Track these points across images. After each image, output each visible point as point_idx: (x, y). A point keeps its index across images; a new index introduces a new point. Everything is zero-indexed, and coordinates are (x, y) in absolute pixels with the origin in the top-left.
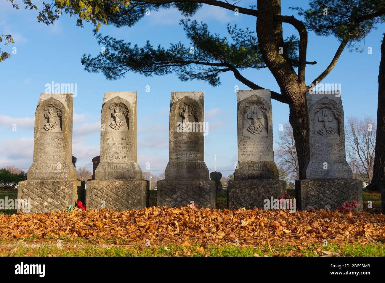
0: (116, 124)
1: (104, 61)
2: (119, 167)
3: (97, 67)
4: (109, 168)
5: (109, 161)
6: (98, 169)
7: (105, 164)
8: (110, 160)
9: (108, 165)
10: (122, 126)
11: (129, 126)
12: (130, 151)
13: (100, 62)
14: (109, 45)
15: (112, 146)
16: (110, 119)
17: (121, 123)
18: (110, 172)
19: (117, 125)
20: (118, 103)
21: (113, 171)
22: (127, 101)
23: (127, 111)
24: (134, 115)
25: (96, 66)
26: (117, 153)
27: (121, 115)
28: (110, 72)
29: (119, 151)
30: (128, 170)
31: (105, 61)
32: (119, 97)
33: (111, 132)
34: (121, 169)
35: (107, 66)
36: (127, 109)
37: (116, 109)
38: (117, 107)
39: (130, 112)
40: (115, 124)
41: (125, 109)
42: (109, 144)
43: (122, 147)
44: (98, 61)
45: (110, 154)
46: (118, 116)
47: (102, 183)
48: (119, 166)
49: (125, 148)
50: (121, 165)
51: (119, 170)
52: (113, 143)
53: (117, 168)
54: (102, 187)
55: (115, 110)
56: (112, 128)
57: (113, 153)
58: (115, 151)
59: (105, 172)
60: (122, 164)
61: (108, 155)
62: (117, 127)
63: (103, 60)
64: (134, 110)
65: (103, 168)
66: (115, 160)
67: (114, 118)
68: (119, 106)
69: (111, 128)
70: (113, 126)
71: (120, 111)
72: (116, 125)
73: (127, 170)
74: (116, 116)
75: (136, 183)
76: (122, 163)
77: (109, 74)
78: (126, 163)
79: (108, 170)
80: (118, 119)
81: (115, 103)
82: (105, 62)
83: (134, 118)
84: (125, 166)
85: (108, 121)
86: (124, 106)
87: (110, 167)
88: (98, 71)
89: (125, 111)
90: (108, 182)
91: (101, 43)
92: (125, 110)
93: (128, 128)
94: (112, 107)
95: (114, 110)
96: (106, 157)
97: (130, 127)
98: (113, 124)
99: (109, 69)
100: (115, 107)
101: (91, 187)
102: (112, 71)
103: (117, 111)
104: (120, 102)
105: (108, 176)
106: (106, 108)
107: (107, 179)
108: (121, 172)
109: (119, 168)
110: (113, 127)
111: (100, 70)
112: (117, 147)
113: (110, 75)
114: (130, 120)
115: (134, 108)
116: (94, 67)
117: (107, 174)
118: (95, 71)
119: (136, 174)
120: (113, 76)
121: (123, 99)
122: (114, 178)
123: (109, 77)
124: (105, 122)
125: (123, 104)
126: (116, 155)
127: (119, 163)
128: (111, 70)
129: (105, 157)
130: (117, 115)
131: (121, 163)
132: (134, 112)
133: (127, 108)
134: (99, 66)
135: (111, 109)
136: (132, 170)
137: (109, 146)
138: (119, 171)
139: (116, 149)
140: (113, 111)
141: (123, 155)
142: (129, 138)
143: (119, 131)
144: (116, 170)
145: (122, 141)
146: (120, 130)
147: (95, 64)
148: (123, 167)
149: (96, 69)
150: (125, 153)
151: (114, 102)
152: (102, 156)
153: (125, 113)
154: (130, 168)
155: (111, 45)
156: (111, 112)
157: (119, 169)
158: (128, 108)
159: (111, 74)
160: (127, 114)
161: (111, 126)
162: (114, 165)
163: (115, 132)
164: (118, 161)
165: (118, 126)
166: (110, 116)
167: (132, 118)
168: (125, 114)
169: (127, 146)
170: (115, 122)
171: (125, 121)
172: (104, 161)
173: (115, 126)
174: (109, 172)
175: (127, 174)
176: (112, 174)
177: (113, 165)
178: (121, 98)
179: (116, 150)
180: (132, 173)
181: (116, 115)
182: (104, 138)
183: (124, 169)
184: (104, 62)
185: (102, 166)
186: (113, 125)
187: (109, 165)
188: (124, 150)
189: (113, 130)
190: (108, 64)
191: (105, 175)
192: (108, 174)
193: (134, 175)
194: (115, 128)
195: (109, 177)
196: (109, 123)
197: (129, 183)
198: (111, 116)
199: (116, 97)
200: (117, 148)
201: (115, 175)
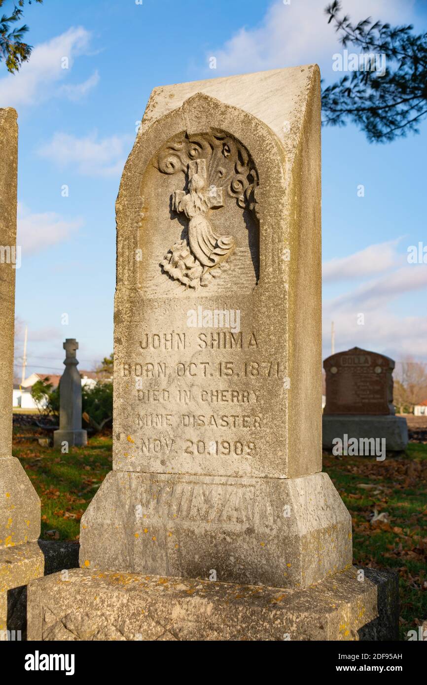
0: (192, 253)
1: (359, 92)
2: (204, 507)
3: (341, 110)
4: (153, 504)
5: (157, 467)
6: (98, 509)
7: (134, 483)
8: (163, 463)
9: (149, 491)
10: (227, 266)
11: (263, 264)
12: (264, 410)
13: (349, 95)
14: (370, 43)
15: (170, 381)
16: (163, 226)
17: (218, 251)
18: (156, 531)
19: (196, 258)
20: (202, 134)
21: (170, 525)
22: (248, 120)
23: (250, 179)
24: (286, 199)
25: (339, 107)
26: (199, 423)
27: (220, 201)
28: (378, 120)
29: (204, 410)
30: (250, 531)
31: (364, 91)
32: (206, 98)
33: (168, 302)
34: (213, 515)
35: (368, 104)
36: (251, 164)
37: (192, 167)
38: (200, 156)
39: (268, 177)
40: (185, 252)
41: (243, 164)
42: (157, 367)
43: (221, 388)
44: (343, 92)
45: (162, 426)
46: (203, 208)
47: (103, 602)
48: (207, 501)
49: (241, 392)
50: (217, 494)
51: (204, 524)
52: (172, 363)
53: (194, 512)
54: (99, 621)
55: (187, 176)
56: (172, 278)
57: (174, 420)
58: (184, 409)
59: (129, 528)
60: (220, 490)
61: (148, 431)
62: (197, 269)
63: (357, 89)
64: (288, 166)
65: (119, 504)
66: (185, 464)
67: (183, 217)
68: (209, 149)
69: (165, 276)
70: (176, 265)
71: (214, 177)
72: (190, 261)
73: (246, 526)
74: (191, 211)
75: (291, 622)
76: (224, 480)
77: (375, 126)
78: (245, 481)
79: (147, 521)
80: (200, 225)
81: (187, 137)
82: (363, 95)
83: (286, 213)
84: (235, 501)
85: (157, 240)
86: (234, 150)
87: (158, 502)
88: (343, 122)
89: (240, 177)
90: (132, 598)
91: (349, 43)
92: (240, 169)
93: (258, 277)
94: (174, 160)
95: (182, 176)
96: (140, 445)
97: (268, 270)
98: (176, 255)
99: (373, 111)
100: (191, 157)
101: (49, 618)
102: (382, 118)
103: (199, 180)
104: (213, 129)
105: (143, 553)
106: (141, 165)
107: (139, 569)
108: (209, 537)
109: (203, 512)
110: (176, 273)
111: (347, 118)
112: (195, 389)
113: (377, 130)
114: (266, 231)
115: (292, 156)
116: (334, 111)
117: (138, 541)
118: (334, 121)
119: (296, 554)
120: (385, 130)
121: (227, 107)
122: (173, 571)
123: (375, 134)
124: (135, 243)
125: (225, 137)
126: (192, 433)
127: (207, 479)
128: (378, 115)
129: (136, 439)
130: (198, 203)
131: (217, 480)
132: (286, 180)
133: (249, 156)
134: (345, 107)
135: (170, 170)
136: (274, 532)
137: (153, 384)
138: (200, 527)
139: (193, 398)
140: (176, 183)
141: (230, 434)
142: (261, 337)
143: (200, 292)
144: (186, 524)
145: (222, 354)
146: (214, 288)
147: (335, 102)
148: (223, 506)
149: (338, 116)
150: (240, 421)
151: (180, 128)
152: (122, 436)
153: (238, 187)
154: (263, 516)
155: (377, 43)
156: (171, 190)
157: (205, 518)
158: (254, 157)
159: (380, 126)
160: (252, 193)
161: (168, 267)
162: (179, 489)
163: (188, 298)
164: (199, 470)
165: (203, 265)
166: (166, 213)
167: (278, 213)
168: (242, 197)
169: (247, 384)
170: (189, 244)
171: (243, 234)
172: (132, 464)
173: (188, 268)
174: (151, 533)
175: (245, 549)
176: (163, 546)
177: (172, 493)
178: (216, 106)
179: (192, 406)
180: (272, 548)
181: (190, 203)
182: (130, 338)
183: (229, 518)
184: (358, 95)
185: (119, 491)
186: (176, 259)
187: (155, 489)
188: (232, 407)
189: (178, 291)
190: (371, 98)
191: (130, 548)
192: (145, 543)
193: (282, 560)
194: (185, 280)
195: (150, 562)
196: (159, 252)
197: (245, 619)
198: (171, 211)
199: (189, 102)
200: (197, 392)
201: (179, 551)
